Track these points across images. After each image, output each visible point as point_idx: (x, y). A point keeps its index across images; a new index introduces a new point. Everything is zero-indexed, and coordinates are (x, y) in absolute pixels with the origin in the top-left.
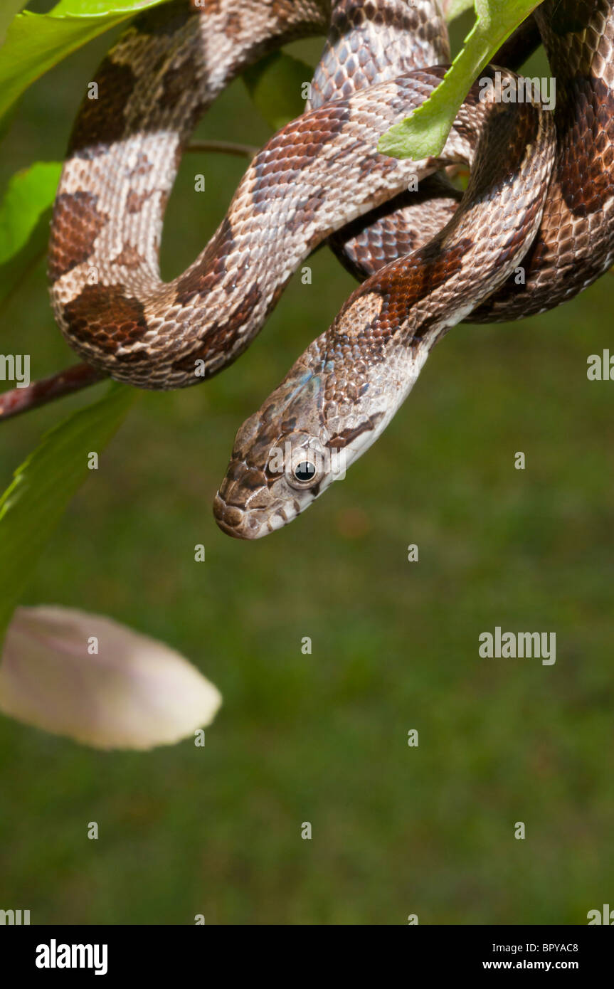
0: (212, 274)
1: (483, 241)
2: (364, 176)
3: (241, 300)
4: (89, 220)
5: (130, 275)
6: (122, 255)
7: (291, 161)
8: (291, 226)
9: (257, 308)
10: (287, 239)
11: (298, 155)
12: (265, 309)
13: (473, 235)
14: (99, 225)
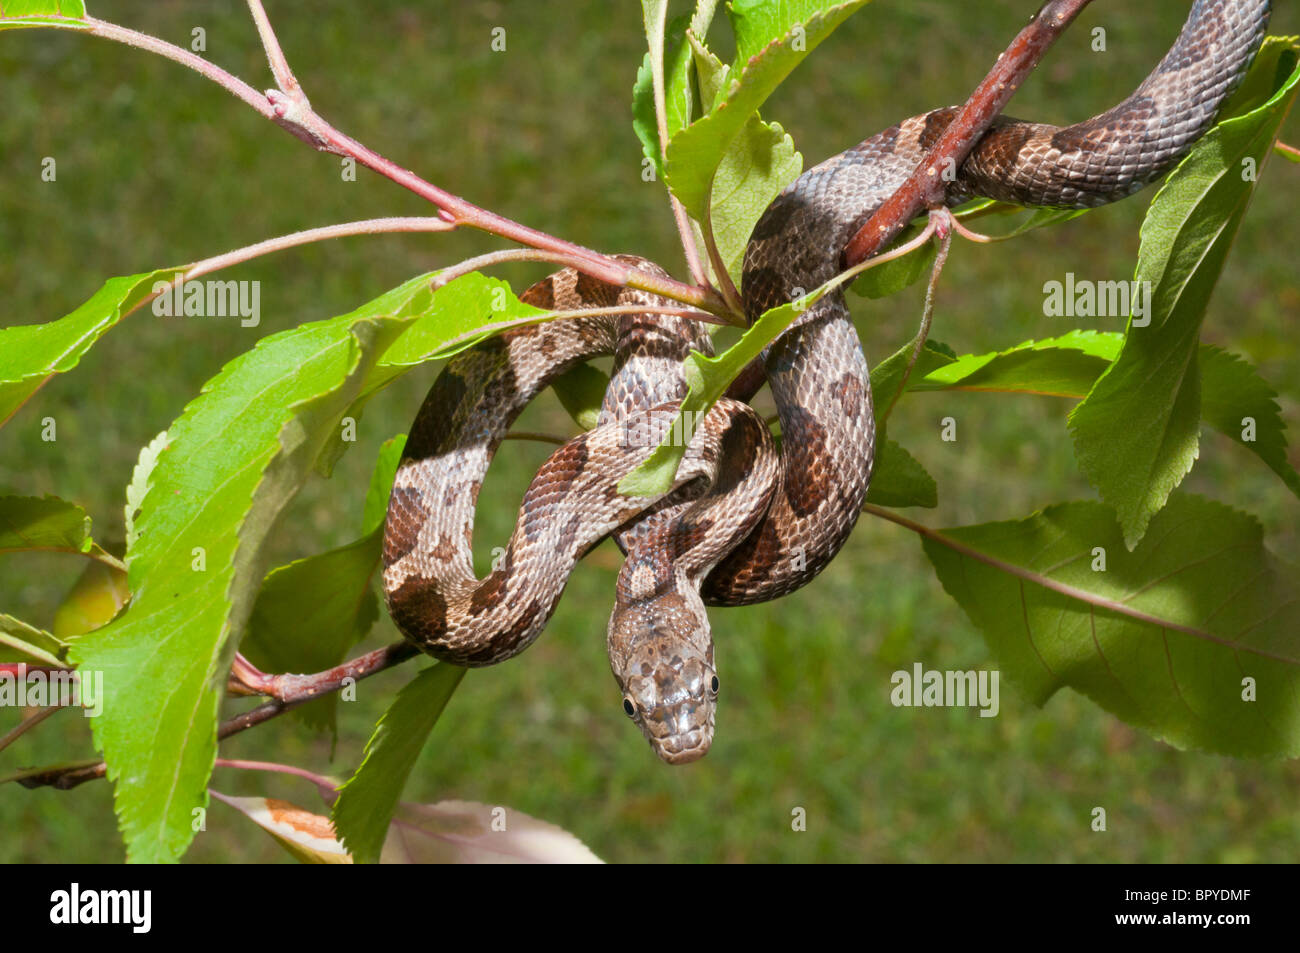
0: (497, 593)
1: (722, 521)
2: (609, 501)
3: (521, 614)
4: (415, 514)
5: (443, 569)
6: (438, 548)
7: (550, 497)
8: (559, 549)
9: (537, 618)
10: (558, 560)
11: (555, 491)
12: (544, 616)
13: (714, 517)
14: (423, 519)
